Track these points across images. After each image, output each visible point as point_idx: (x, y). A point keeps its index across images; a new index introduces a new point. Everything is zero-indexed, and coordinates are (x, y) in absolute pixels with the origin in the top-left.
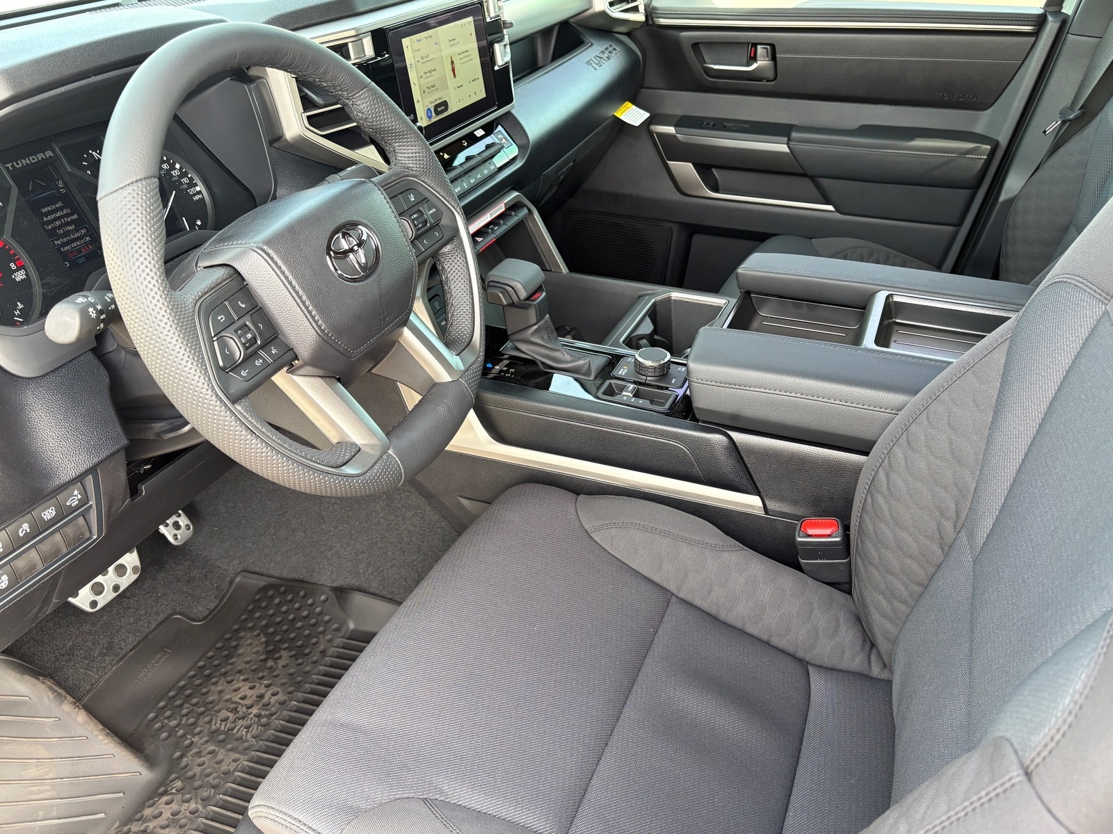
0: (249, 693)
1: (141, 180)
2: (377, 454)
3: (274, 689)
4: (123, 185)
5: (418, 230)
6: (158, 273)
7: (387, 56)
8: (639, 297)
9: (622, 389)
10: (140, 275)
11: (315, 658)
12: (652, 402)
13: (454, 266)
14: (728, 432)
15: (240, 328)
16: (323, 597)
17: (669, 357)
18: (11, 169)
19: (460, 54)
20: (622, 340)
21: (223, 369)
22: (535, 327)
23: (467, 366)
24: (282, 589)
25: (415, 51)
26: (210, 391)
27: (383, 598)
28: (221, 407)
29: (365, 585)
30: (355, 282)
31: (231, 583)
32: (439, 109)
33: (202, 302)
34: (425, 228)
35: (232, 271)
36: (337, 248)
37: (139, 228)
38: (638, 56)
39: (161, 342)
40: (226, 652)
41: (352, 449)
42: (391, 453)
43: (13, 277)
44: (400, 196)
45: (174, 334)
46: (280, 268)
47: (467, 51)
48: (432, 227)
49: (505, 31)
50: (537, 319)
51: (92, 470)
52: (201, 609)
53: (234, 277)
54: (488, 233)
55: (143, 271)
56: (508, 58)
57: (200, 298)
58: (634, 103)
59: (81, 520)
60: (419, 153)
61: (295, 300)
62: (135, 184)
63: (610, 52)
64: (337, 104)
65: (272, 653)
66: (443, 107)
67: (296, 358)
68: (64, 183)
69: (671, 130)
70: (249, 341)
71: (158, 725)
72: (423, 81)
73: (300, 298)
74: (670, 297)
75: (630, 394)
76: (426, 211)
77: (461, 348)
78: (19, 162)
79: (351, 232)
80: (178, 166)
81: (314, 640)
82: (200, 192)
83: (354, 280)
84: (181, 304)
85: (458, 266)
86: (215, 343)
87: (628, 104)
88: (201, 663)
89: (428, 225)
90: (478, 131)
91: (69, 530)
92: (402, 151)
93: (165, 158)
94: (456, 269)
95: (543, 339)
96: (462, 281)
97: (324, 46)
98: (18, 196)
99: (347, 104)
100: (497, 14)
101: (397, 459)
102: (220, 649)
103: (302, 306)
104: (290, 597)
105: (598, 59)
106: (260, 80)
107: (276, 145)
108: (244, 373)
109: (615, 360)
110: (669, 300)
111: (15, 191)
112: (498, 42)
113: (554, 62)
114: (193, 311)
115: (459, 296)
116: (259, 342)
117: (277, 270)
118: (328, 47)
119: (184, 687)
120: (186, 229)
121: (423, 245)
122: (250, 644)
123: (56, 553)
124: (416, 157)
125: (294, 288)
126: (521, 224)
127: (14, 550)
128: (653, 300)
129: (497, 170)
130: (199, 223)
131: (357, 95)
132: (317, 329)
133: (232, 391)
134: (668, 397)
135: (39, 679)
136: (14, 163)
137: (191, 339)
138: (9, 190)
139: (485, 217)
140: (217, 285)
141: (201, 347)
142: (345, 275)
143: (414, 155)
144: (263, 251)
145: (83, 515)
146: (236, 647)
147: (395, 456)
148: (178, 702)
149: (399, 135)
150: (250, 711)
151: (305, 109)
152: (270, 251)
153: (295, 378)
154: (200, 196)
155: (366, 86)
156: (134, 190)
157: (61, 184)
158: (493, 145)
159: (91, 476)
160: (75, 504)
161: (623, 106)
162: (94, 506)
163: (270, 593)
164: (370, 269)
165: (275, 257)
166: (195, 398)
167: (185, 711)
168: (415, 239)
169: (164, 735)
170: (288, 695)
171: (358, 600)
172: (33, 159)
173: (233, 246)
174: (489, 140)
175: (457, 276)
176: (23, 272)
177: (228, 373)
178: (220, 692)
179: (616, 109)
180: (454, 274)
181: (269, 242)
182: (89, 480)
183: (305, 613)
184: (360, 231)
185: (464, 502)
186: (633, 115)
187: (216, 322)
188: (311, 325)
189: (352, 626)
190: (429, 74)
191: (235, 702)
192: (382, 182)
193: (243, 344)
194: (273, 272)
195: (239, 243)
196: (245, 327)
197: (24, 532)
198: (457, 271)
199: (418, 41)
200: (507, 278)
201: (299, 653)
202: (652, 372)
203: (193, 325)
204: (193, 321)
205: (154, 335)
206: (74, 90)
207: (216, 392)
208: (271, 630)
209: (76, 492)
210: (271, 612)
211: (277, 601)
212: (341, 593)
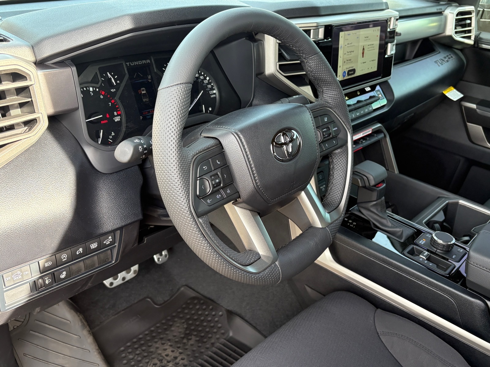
0: (170, 353)
1: (183, 84)
2: (269, 263)
3: (183, 356)
4: (173, 84)
5: (324, 138)
6: (177, 137)
7: (330, 39)
8: (439, 197)
9: (421, 253)
10: (168, 136)
11: (208, 346)
12: (438, 266)
13: (339, 162)
14: (486, 301)
15: (213, 175)
16: (220, 313)
17: (454, 241)
18: (128, 65)
19: (368, 45)
20: (424, 221)
21: (198, 197)
22: (375, 203)
23: (333, 220)
24: (202, 302)
25: (345, 40)
26: (187, 208)
27: (250, 324)
28: (191, 219)
29: (243, 314)
30: (282, 162)
31: (179, 289)
32: (350, 73)
33: (197, 157)
34: (329, 138)
35: (218, 142)
36: (278, 141)
37: (174, 110)
38: (464, 64)
39: (169, 175)
40: (165, 327)
41: (256, 256)
42: (277, 264)
43: (114, 119)
44: (319, 117)
45: (177, 172)
46: (244, 146)
47: (373, 45)
48: (333, 138)
49: (396, 37)
50: (377, 198)
51: (121, 229)
52: (160, 299)
53: (218, 146)
54: (359, 143)
55: (170, 134)
56: (393, 52)
57: (197, 154)
58: (455, 87)
59: (109, 251)
60: (336, 95)
61: (247, 166)
62: (179, 85)
63: (449, 58)
64: (298, 60)
65: (187, 336)
66: (352, 72)
67: (239, 197)
68: (151, 77)
69: (474, 106)
70: (217, 183)
71: (124, 355)
72: (346, 56)
73: (251, 165)
74: (458, 202)
75: (425, 258)
76: (332, 128)
77: (332, 209)
78: (133, 63)
79: (287, 133)
80: (208, 78)
81: (210, 335)
82: (215, 94)
83: (282, 161)
84: (186, 156)
85: (342, 162)
86: (198, 181)
87: (452, 88)
88: (153, 329)
89: (331, 136)
90: (367, 88)
91: (102, 256)
92: (327, 92)
93: (203, 73)
94: (340, 163)
95: (377, 210)
96: (342, 171)
97: (301, 29)
98: (128, 79)
99: (304, 62)
100: (394, 27)
101: (280, 269)
102: (163, 324)
103: (250, 170)
104: (204, 307)
105: (442, 61)
106: (260, 42)
107: (259, 76)
108: (209, 201)
109: (419, 233)
110: (457, 203)
111: (127, 77)
112: (391, 42)
113: (414, 59)
114: (191, 161)
115: (337, 179)
116: (222, 185)
117: (242, 147)
118: (302, 30)
119: (141, 338)
120: (203, 111)
121: (325, 146)
122: (178, 327)
123: (92, 267)
124: (334, 97)
125: (248, 159)
126: (378, 142)
127: (72, 261)
128: (447, 202)
129: (372, 110)
130: (210, 109)
131: (311, 57)
132: (255, 184)
133: (199, 210)
134: (449, 266)
135: (77, 314)
136: (131, 63)
137: (185, 177)
138: (125, 75)
139: (359, 134)
140: (208, 149)
141: (189, 182)
142: (277, 157)
143: (333, 96)
144: (238, 135)
145: (111, 250)
146: (171, 326)
147: (279, 266)
148: (136, 346)
149: (327, 83)
150: (168, 364)
151: (280, 60)
152: (241, 136)
153: (236, 207)
154: (214, 96)
155: (317, 53)
156: (178, 88)
157: (149, 77)
158: (374, 97)
159: (119, 231)
160: (108, 243)
161: (448, 88)
162: (117, 247)
163: (196, 302)
164: (292, 156)
165: (243, 140)
166: (179, 210)
167: (138, 352)
168: (322, 142)
169: (125, 362)
170: (189, 362)
171: (238, 321)
172: (140, 63)
173: (223, 129)
174: (372, 94)
175: (339, 168)
176: (119, 117)
177: (200, 199)
178: (157, 348)
179: (445, 89)
180: (338, 166)
181: (242, 131)
182: (118, 232)
183: (209, 319)
184: (293, 134)
185: (308, 289)
186: (453, 94)
187: (202, 169)
188: (253, 181)
189: (231, 334)
190: (349, 53)
191: (162, 356)
192: (311, 108)
193: (213, 185)
194: (239, 148)
195: (226, 127)
196: (217, 175)
197: (80, 252)
198: (340, 165)
199: (348, 35)
200: (365, 172)
201: (201, 340)
202: (441, 248)
203: (188, 169)
204: (189, 167)
205: (166, 170)
206: (165, 31)
207: (191, 209)
208: (191, 322)
209: (110, 237)
210: (193, 312)
211: (198, 307)
212: (231, 314)
